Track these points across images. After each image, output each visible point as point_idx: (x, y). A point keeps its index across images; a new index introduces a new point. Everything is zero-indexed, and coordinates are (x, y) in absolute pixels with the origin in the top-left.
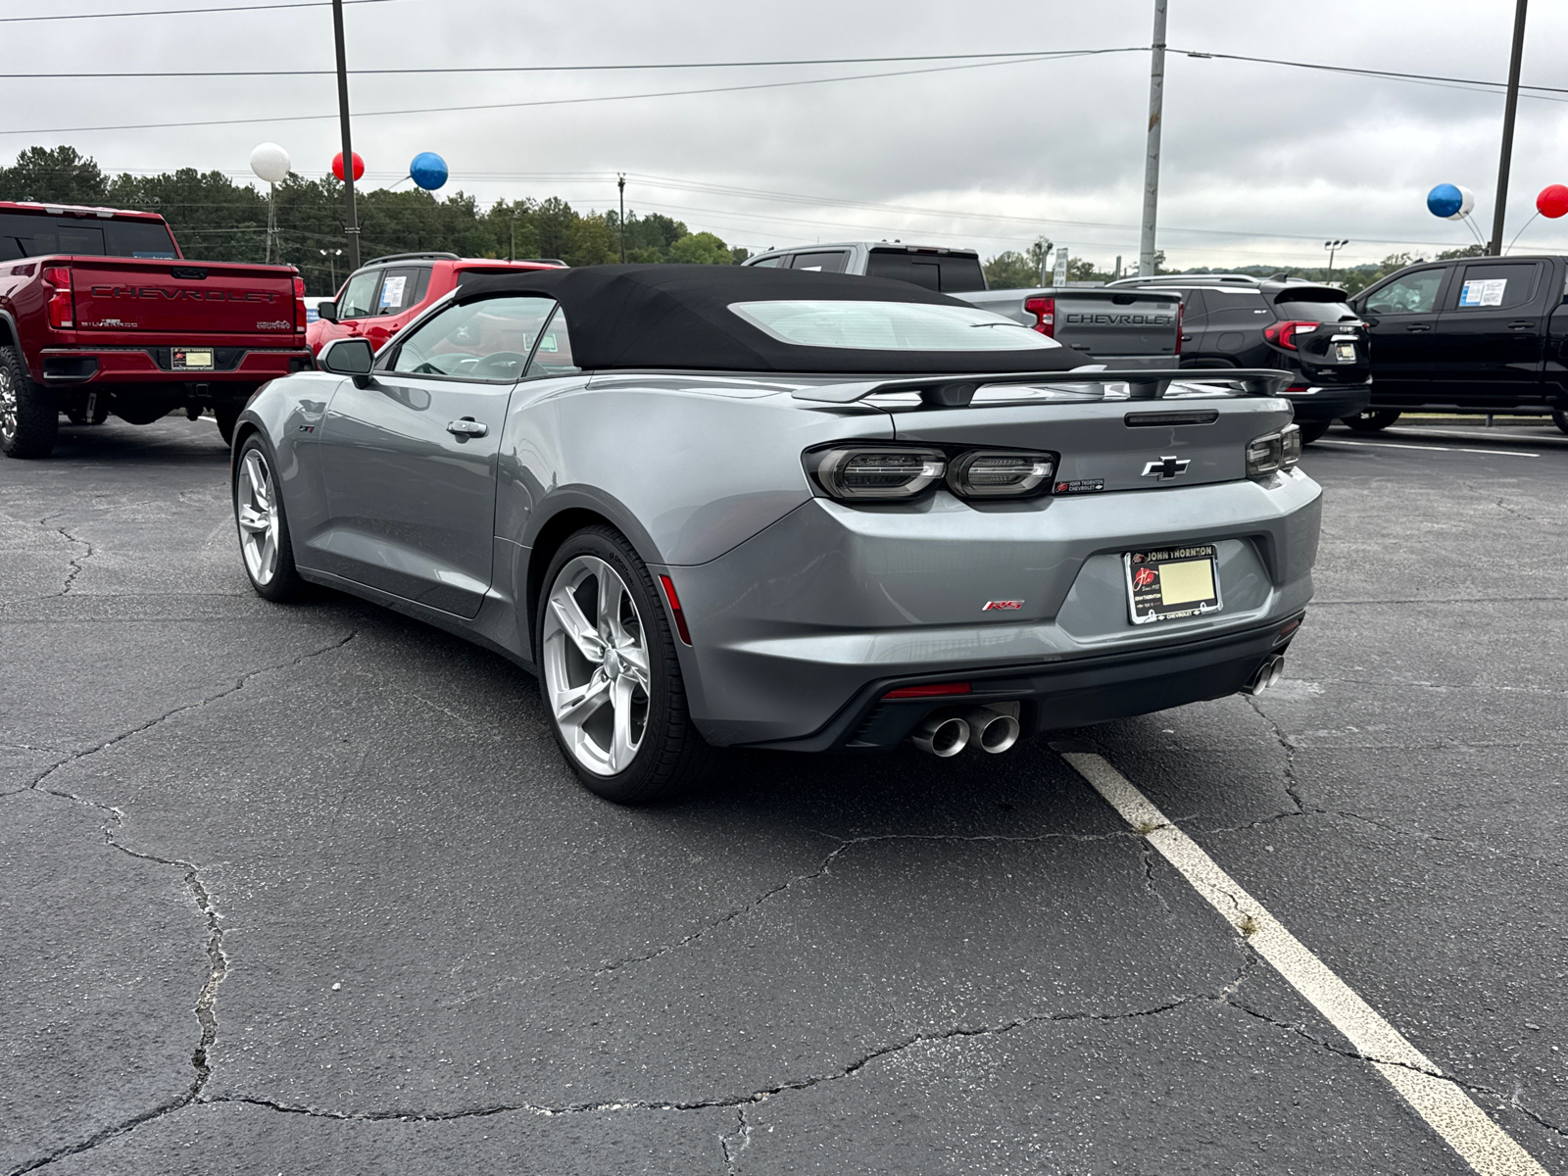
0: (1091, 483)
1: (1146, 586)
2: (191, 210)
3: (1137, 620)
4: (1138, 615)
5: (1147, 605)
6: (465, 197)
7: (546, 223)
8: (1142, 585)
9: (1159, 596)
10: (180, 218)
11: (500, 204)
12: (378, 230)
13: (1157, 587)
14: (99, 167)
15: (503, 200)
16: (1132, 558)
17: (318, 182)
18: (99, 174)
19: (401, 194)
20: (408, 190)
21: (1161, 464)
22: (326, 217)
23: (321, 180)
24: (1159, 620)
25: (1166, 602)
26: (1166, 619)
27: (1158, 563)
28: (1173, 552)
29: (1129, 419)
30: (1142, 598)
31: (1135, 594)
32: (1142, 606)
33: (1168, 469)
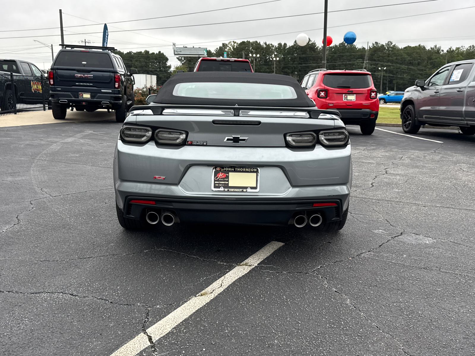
0: (201, 142)
1: (221, 179)
2: (342, 56)
4: (215, 187)
5: (220, 185)
6: (437, 47)
7: (468, 55)
8: (219, 178)
9: (227, 183)
10: (339, 59)
11: (450, 49)
12: (403, 60)
13: (227, 179)
14: (316, 44)
15: (451, 47)
16: (215, 168)
17: (384, 44)
18: (316, 46)
19: (413, 47)
20: (416, 45)
21: (232, 138)
22: (385, 56)
23: (386, 44)
24: (225, 191)
25: (230, 185)
26: (228, 191)
27: (228, 172)
28: (236, 169)
29: (214, 122)
30: (218, 182)
31: (215, 181)
32: (217, 185)
33: (236, 140)
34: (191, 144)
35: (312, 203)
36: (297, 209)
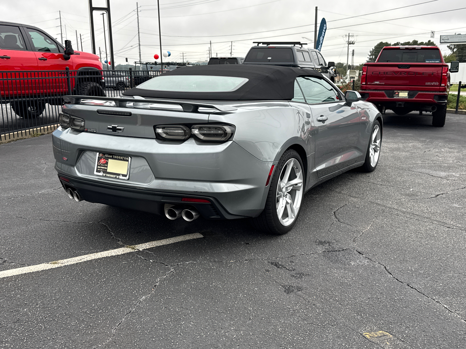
0: (93, 130)
1: (103, 164)
3: (95, 173)
4: (97, 172)
5: (101, 170)
8: (101, 164)
9: (106, 168)
13: (106, 165)
16: (99, 154)
21: (111, 127)
24: (103, 175)
25: (108, 171)
26: (106, 176)
27: (108, 158)
28: (113, 156)
29: (98, 111)
30: (100, 167)
31: (98, 165)
32: (99, 169)
33: (114, 129)
34: (87, 132)
35: (182, 197)
36: (162, 200)
